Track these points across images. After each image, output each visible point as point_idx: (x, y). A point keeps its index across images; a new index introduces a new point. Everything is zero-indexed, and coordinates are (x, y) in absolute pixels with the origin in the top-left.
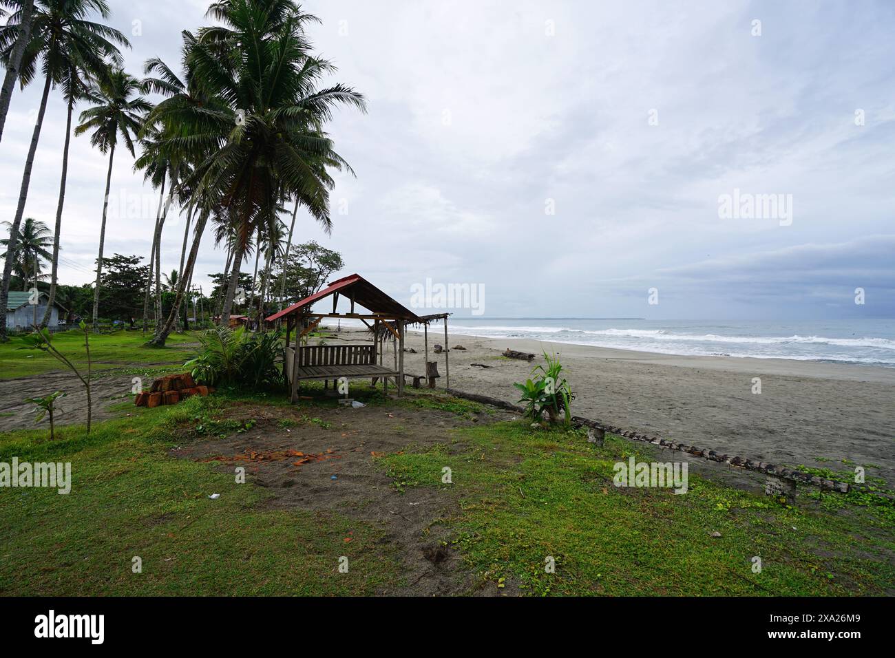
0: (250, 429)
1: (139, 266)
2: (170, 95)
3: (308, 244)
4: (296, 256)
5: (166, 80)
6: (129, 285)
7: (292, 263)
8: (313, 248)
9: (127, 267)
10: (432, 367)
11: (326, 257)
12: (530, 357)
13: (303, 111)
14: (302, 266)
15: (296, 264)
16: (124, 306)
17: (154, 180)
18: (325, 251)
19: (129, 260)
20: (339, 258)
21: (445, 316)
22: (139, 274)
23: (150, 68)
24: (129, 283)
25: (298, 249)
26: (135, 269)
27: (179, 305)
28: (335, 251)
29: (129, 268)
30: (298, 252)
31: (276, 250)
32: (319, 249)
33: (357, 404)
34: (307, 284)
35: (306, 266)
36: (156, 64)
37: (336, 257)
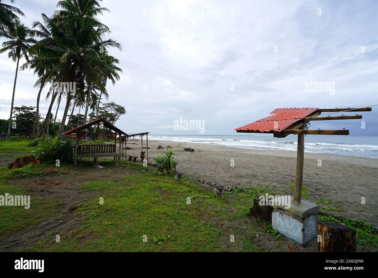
0: (46, 175)
1: (34, 111)
2: (44, 38)
3: (111, 103)
4: (105, 108)
5: (42, 31)
6: (29, 119)
7: (104, 111)
8: (113, 104)
9: (28, 111)
10: (143, 153)
11: (118, 109)
12: (193, 150)
13: (92, 50)
14: (108, 112)
15: (106, 111)
16: (26, 129)
17: (39, 74)
18: (118, 106)
19: (29, 108)
20: (124, 109)
21: (147, 133)
22: (34, 114)
23: (35, 26)
24: (29, 118)
25: (106, 105)
26: (32, 112)
27: (44, 128)
28: (122, 106)
29: (29, 112)
30: (106, 106)
31: (95, 105)
32: (115, 105)
33: (100, 167)
34: (110, 120)
35: (110, 112)
36: (38, 24)
37: (123, 109)
